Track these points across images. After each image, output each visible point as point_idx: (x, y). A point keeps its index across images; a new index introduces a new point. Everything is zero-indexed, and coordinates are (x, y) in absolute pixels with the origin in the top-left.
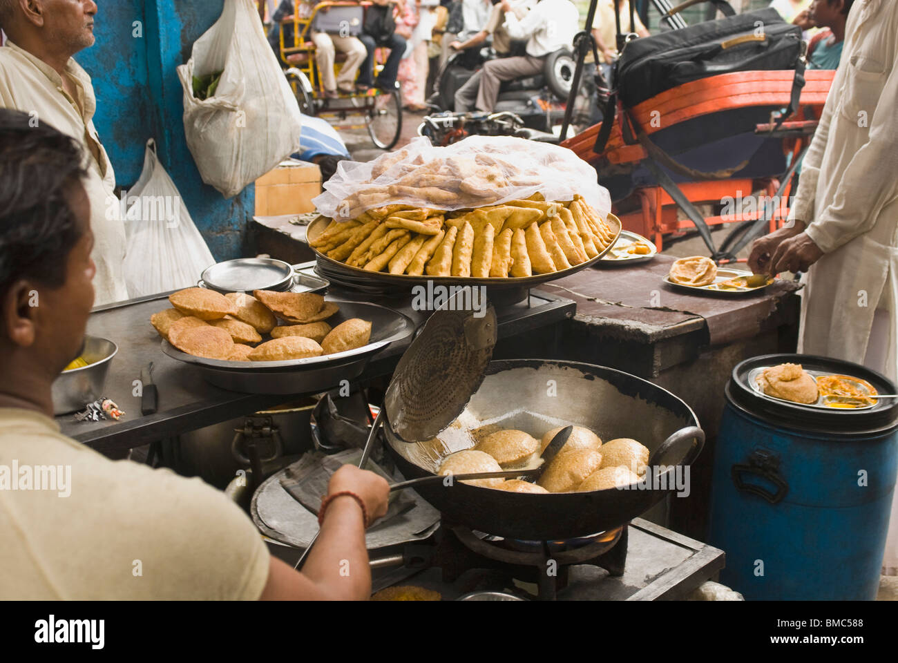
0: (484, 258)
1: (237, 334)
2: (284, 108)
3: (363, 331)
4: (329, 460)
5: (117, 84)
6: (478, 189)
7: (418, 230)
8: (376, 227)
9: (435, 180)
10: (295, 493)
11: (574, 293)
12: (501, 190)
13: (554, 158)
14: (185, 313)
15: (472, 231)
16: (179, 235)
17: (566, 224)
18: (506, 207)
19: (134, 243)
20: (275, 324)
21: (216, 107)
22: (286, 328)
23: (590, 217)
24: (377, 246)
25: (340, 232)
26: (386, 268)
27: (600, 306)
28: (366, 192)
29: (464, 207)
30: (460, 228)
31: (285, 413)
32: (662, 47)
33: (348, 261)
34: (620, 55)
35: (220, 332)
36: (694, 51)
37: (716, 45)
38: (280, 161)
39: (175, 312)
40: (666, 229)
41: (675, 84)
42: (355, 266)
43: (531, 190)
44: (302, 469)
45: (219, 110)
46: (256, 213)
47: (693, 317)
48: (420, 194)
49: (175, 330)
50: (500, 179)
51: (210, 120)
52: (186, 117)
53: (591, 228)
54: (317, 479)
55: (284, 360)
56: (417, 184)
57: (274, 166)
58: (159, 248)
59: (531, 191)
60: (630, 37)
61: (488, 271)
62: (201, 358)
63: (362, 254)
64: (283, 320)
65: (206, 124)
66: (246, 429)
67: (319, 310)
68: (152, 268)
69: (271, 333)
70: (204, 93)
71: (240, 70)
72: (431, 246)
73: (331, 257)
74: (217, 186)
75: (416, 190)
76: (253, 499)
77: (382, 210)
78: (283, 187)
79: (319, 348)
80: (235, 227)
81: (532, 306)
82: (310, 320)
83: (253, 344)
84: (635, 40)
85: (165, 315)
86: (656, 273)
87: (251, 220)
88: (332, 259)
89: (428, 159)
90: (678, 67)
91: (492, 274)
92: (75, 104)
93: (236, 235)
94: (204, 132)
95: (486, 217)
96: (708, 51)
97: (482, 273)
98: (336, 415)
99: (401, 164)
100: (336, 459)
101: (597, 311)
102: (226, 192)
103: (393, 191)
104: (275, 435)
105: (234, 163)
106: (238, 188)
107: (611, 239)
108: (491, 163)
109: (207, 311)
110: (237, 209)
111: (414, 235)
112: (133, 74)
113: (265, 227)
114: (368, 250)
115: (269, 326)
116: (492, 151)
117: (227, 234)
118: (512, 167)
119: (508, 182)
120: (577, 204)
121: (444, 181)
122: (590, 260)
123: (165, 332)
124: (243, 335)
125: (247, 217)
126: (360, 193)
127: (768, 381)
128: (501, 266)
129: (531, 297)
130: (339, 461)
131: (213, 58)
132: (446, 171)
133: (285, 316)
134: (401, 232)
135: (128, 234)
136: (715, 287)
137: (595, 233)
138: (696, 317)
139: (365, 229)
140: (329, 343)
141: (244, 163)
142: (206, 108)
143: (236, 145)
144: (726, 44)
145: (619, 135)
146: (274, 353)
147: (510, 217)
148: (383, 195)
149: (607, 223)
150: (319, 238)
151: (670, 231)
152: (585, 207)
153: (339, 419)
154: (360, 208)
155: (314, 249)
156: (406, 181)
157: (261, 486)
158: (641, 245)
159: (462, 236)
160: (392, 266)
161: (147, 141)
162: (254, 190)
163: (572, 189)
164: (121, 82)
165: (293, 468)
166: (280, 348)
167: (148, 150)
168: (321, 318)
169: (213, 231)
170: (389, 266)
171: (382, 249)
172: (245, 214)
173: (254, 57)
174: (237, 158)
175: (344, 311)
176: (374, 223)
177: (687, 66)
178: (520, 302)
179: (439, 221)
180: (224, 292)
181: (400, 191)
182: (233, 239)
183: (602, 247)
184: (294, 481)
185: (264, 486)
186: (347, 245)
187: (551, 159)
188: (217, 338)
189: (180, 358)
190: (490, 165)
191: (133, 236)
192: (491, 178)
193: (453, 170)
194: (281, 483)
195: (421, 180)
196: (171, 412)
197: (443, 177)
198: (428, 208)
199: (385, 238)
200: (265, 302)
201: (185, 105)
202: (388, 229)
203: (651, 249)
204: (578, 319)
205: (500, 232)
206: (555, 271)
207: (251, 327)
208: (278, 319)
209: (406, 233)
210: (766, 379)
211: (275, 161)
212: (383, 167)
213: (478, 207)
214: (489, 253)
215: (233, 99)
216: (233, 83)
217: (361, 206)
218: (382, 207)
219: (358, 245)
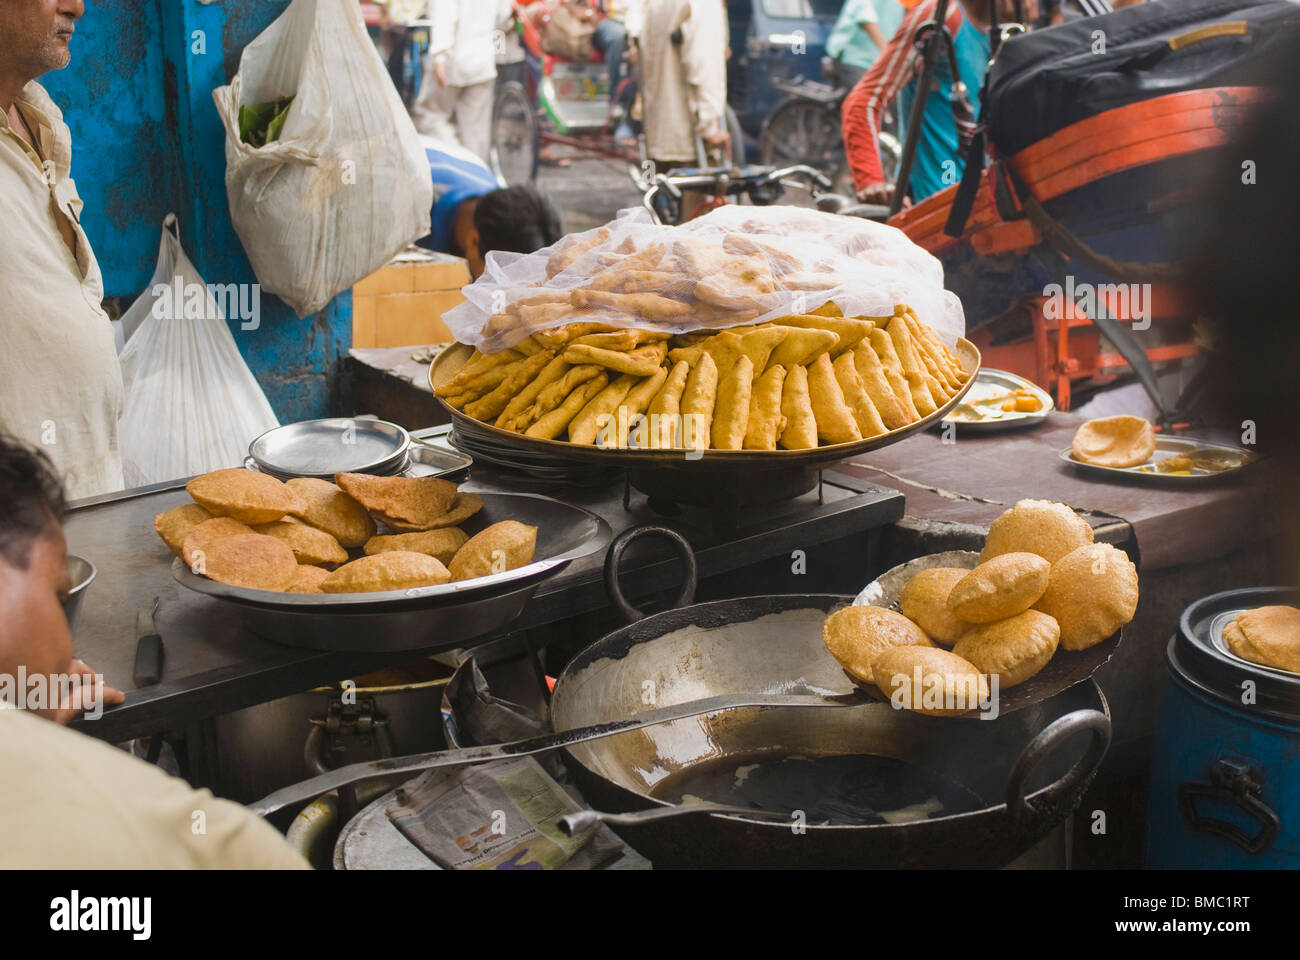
0: (735, 415)
1: (304, 548)
2: (402, 159)
3: (521, 542)
4: (473, 774)
5: (111, 119)
6: (726, 295)
7: (620, 367)
8: (548, 361)
9: (652, 281)
10: (413, 832)
11: (901, 479)
12: (766, 296)
13: (866, 243)
14: (216, 511)
15: (714, 369)
16: (217, 381)
17: (881, 357)
18: (774, 327)
19: (139, 394)
20: (372, 532)
21: (283, 158)
22: (390, 539)
23: (924, 345)
24: (549, 395)
25: (488, 371)
26: (564, 434)
27: (947, 502)
28: (532, 302)
29: (701, 327)
30: (694, 364)
31: (398, 691)
32: (1065, 48)
33: (500, 421)
34: (992, 62)
35: (273, 545)
36: (1122, 55)
37: (1162, 42)
38: (395, 254)
39: (197, 510)
40: (1076, 369)
41: (1088, 113)
42: (510, 429)
43: (817, 299)
44: (426, 789)
45: (287, 165)
46: (354, 345)
47: (1109, 520)
48: (625, 304)
49: (196, 540)
50: (766, 279)
51: (272, 182)
52: (230, 175)
53: (927, 364)
54: (450, 807)
55: (381, 590)
56: (620, 287)
57: (384, 261)
58: (183, 404)
59: (820, 298)
60: (1009, 31)
61: (741, 439)
62: (238, 588)
63: (523, 410)
64: (387, 525)
65: (263, 188)
66: (328, 720)
67: (448, 507)
68: (171, 437)
69: (365, 547)
70: (261, 133)
71: (324, 92)
72: (643, 395)
73: (470, 413)
74: (285, 297)
75: (618, 297)
76: (339, 842)
77: (559, 332)
78: (402, 298)
79: (442, 570)
80: (319, 366)
81: (827, 500)
82: (431, 524)
83: (330, 566)
84: (1019, 36)
85: (178, 514)
86: (1051, 445)
87: (343, 356)
88: (472, 417)
89: (641, 244)
90: (1092, 82)
91: (748, 444)
92: (33, 152)
93: (318, 381)
94: (260, 203)
95: (739, 345)
96: (1144, 55)
97: (732, 444)
98: (487, 694)
99: (596, 252)
100: (485, 772)
101: (939, 510)
102: (300, 306)
103: (579, 300)
104: (381, 731)
105: (313, 255)
106: (322, 299)
107: (961, 384)
108: (750, 251)
109: (251, 508)
110: (321, 336)
111: (614, 376)
112: (140, 102)
113: (368, 368)
114: (534, 402)
115: (362, 535)
116: (758, 232)
117: (303, 380)
118: (788, 258)
119: (779, 283)
120: (901, 323)
121: (668, 281)
122: (920, 420)
123: (179, 544)
124: (314, 550)
125: (338, 352)
126: (522, 303)
127: (1244, 634)
128: (764, 430)
129: (824, 485)
130: (491, 775)
131: (278, 74)
132: (671, 264)
133: (389, 517)
134: (590, 372)
135: (128, 380)
136: (1152, 469)
137: (932, 372)
138: (1114, 520)
139: (529, 365)
140: (461, 564)
141: (330, 255)
142: (264, 160)
143: (317, 223)
144: (1177, 41)
145: (990, 205)
146: (364, 579)
147: (780, 345)
148: (560, 307)
149: (955, 354)
150: (451, 381)
151: (1085, 373)
152: (916, 326)
153: (492, 702)
154: (522, 329)
155: (442, 401)
156: (601, 283)
157: (354, 819)
158: (1026, 395)
159: (697, 377)
160: (574, 430)
161: (164, 218)
162: (351, 303)
163: (892, 295)
164: (117, 116)
165: (410, 788)
166: (376, 572)
167: (166, 234)
168: (453, 520)
169: (278, 375)
170: (570, 430)
171: (558, 400)
172: (335, 346)
173: (349, 71)
174: (319, 247)
175: (491, 509)
176: (543, 355)
177: (1108, 81)
178: (804, 492)
179: (658, 352)
180: (284, 476)
181: (590, 299)
182: (314, 386)
183: (945, 396)
184: (412, 811)
185: (358, 820)
186: (499, 394)
187: (860, 246)
188: (268, 555)
189: (204, 589)
190: (748, 253)
191: (137, 383)
192: (749, 277)
193: (684, 262)
194: (388, 814)
195: (628, 280)
196: (184, 682)
197: (666, 276)
198: (638, 329)
199: (563, 381)
200: (355, 493)
201: (229, 156)
202: (570, 366)
203: (1043, 403)
204: (905, 526)
205: (765, 370)
206: (859, 438)
207: (329, 536)
208: (379, 523)
209: (601, 373)
210: (1241, 630)
211: (387, 251)
212: (566, 258)
213: (726, 327)
214: (743, 408)
215: (310, 145)
216: (313, 118)
217: (522, 325)
218: (558, 328)
219: (516, 394)
